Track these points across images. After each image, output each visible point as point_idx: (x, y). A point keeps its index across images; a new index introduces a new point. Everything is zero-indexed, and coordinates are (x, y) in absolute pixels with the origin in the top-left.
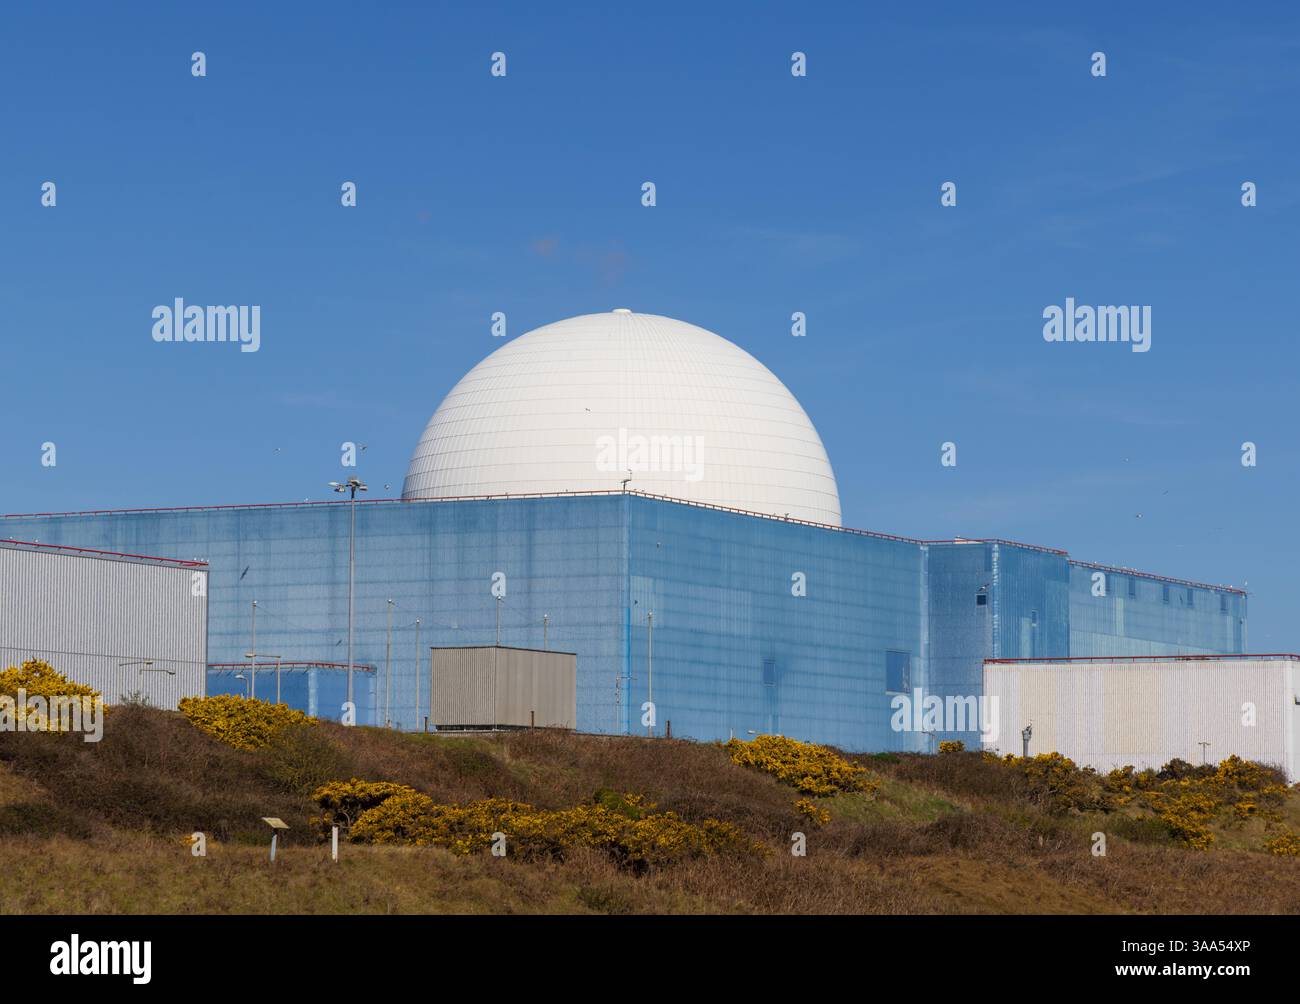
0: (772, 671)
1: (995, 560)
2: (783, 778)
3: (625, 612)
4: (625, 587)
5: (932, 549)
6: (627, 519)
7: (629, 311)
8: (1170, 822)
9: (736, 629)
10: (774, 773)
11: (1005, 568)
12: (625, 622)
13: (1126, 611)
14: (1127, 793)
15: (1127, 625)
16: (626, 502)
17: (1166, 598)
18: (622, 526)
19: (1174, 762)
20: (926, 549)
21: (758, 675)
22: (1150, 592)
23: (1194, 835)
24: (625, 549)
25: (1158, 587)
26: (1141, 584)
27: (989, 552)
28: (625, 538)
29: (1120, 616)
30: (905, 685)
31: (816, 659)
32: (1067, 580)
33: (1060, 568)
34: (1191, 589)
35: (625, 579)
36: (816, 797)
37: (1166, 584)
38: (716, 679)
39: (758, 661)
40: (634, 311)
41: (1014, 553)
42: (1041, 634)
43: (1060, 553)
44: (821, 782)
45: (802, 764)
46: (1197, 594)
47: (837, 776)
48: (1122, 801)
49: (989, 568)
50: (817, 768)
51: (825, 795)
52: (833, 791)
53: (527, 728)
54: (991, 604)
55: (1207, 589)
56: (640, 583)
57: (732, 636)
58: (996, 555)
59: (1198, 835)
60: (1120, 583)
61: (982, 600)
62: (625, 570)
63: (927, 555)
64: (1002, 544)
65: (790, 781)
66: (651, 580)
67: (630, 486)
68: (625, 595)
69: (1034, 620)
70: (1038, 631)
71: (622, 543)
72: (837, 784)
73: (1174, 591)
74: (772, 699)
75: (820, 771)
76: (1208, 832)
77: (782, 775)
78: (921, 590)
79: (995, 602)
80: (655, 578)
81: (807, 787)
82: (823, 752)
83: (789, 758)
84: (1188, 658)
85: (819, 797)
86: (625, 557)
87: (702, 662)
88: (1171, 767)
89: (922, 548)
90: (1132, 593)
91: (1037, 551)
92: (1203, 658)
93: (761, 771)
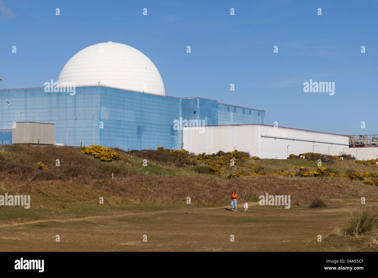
0: (140, 131)
1: (198, 102)
2: (97, 157)
3: (99, 115)
4: (99, 109)
5: (182, 100)
6: (99, 92)
7: (112, 42)
8: (210, 167)
9: (130, 120)
10: (94, 155)
11: (200, 105)
12: (99, 118)
13: (233, 115)
14: (201, 160)
15: (234, 118)
16: (99, 88)
17: (244, 112)
18: (98, 94)
19: (220, 151)
20: (181, 100)
21: (136, 132)
22: (239, 110)
23: (216, 171)
24: (99, 100)
25: (242, 109)
26: (237, 109)
27: (196, 101)
28: (99, 97)
29: (232, 117)
30: (176, 134)
31: (151, 127)
32: (217, 107)
33: (215, 104)
34: (250, 110)
35: (99, 107)
36: (106, 162)
37: (244, 109)
38: (124, 133)
39: (136, 128)
40: (113, 42)
41: (203, 101)
42: (210, 121)
43: (215, 101)
44: (107, 158)
45: (102, 153)
46: (252, 111)
47: (112, 156)
48: (200, 162)
49: (196, 105)
50: (107, 154)
51: (109, 161)
52: (111, 160)
53: (38, 144)
54: (197, 113)
55: (254, 110)
56: (103, 108)
57: (129, 122)
58: (198, 101)
59: (217, 171)
60: (231, 109)
61: (195, 113)
62: (99, 105)
63: (181, 102)
64: (200, 99)
65: (98, 158)
66: (106, 108)
67: (100, 84)
68: (99, 111)
69: (208, 118)
70: (209, 120)
71: (98, 98)
72: (112, 158)
73: (246, 111)
74: (140, 138)
75: (107, 155)
76: (220, 170)
77: (96, 156)
78: (180, 110)
79: (198, 113)
80: (107, 107)
81: (103, 159)
82: (110, 150)
83: (100, 151)
84: (234, 125)
85: (107, 162)
86: (99, 101)
87: (121, 128)
88: (219, 153)
89: (180, 100)
90: (235, 111)
91: (209, 100)
92: (238, 125)
93: (90, 155)
